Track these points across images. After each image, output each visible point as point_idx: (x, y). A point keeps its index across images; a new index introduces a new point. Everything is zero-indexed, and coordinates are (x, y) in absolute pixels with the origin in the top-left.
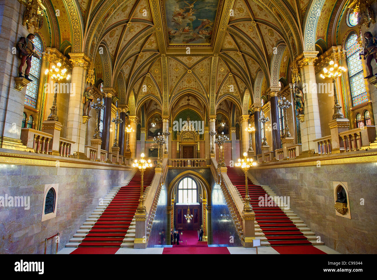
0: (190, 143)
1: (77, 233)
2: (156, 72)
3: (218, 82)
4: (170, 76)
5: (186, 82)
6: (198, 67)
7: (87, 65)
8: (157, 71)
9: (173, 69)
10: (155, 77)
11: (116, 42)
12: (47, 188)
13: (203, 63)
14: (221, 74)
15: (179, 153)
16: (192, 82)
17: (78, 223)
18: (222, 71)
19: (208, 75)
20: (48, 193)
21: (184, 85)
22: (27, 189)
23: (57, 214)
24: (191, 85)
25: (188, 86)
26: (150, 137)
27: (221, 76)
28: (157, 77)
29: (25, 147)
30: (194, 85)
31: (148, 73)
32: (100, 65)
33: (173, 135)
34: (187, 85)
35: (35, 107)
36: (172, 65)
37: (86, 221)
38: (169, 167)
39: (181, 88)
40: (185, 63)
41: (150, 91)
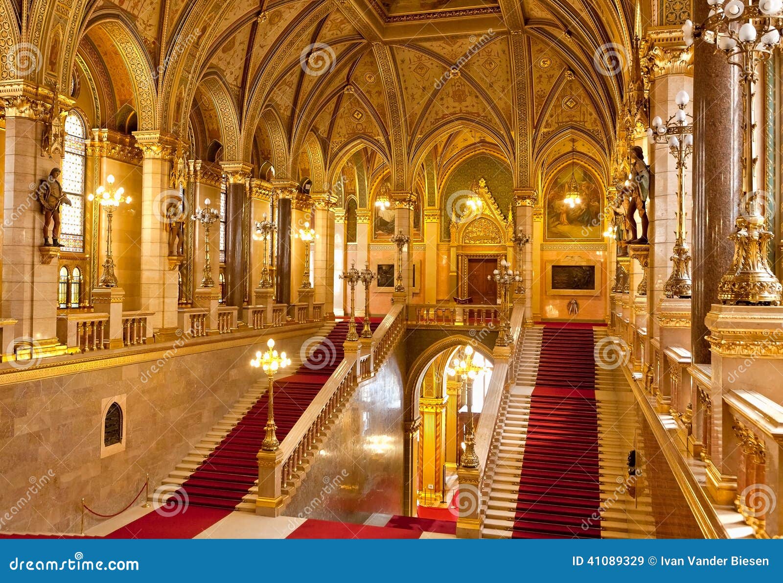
0: (487, 249)
1: (170, 476)
2: (368, 79)
3: (536, 98)
4: (406, 88)
5: (450, 100)
6: (478, 61)
7: (169, 151)
8: (370, 77)
9: (412, 69)
10: (368, 92)
11: (240, 56)
12: (106, 405)
13: (490, 50)
14: (544, 75)
15: (457, 276)
16: (469, 99)
17: (170, 457)
18: (546, 66)
19: (508, 80)
20: (109, 412)
21: (448, 107)
22: (72, 410)
23: (126, 444)
24: (467, 107)
25: (458, 109)
26: (380, 234)
27: (545, 80)
28: (374, 91)
29: (65, 347)
30: (473, 106)
31: (347, 85)
32: (211, 112)
33: (441, 226)
34: (454, 107)
35: (81, 250)
36: (407, 61)
37: (189, 455)
38: (408, 325)
39: (441, 115)
40: (442, 54)
41: (359, 127)
